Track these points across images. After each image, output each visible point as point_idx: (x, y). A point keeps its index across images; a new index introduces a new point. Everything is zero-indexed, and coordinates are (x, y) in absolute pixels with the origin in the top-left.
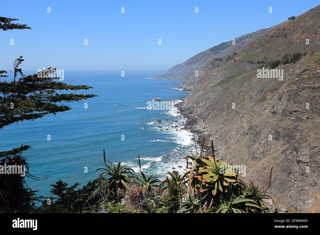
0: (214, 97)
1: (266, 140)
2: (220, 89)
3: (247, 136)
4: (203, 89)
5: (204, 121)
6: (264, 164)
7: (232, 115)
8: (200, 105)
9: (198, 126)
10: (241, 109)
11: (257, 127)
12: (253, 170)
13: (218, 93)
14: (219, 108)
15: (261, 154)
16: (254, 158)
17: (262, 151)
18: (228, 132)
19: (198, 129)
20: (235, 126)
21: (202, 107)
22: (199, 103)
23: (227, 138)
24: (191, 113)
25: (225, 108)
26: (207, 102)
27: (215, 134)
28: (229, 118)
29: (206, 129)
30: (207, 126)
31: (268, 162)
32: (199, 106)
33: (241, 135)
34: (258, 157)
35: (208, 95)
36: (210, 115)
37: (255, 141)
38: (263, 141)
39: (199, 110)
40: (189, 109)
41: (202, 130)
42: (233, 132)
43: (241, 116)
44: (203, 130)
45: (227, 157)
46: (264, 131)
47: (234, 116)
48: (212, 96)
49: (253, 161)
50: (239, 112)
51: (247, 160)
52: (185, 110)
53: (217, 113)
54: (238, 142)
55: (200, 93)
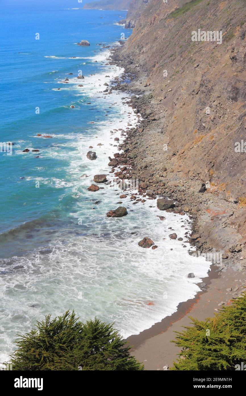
0: (164, 37)
1: (218, 102)
2: (173, 24)
3: (197, 95)
4: (149, 23)
5: (148, 76)
6: (213, 137)
7: (184, 64)
8: (144, 49)
9: (138, 83)
10: (197, 54)
11: (210, 81)
12: (198, 146)
13: (170, 30)
14: (169, 54)
15: (211, 122)
16: (202, 128)
17: (212, 118)
18: (176, 91)
19: (137, 87)
20: (186, 81)
21: (146, 52)
22: (143, 47)
23: (175, 101)
24: (132, 63)
25: (177, 54)
26: (153, 45)
27: (158, 95)
28: (180, 69)
29: (148, 88)
30: (151, 82)
31: (219, 134)
32: (142, 51)
33: (189, 95)
34: (206, 127)
35: (155, 33)
36: (157, 66)
37: (204, 104)
38: (215, 103)
39: (142, 59)
40: (129, 57)
41: (143, 88)
42: (182, 91)
43: (195, 66)
44: (145, 88)
45: (168, 128)
46: (217, 88)
47: (186, 67)
48: (162, 34)
49: (199, 133)
50: (194, 59)
51: (192, 132)
52: (123, 59)
53: (165, 62)
54: (184, 106)
55: (145, 30)
